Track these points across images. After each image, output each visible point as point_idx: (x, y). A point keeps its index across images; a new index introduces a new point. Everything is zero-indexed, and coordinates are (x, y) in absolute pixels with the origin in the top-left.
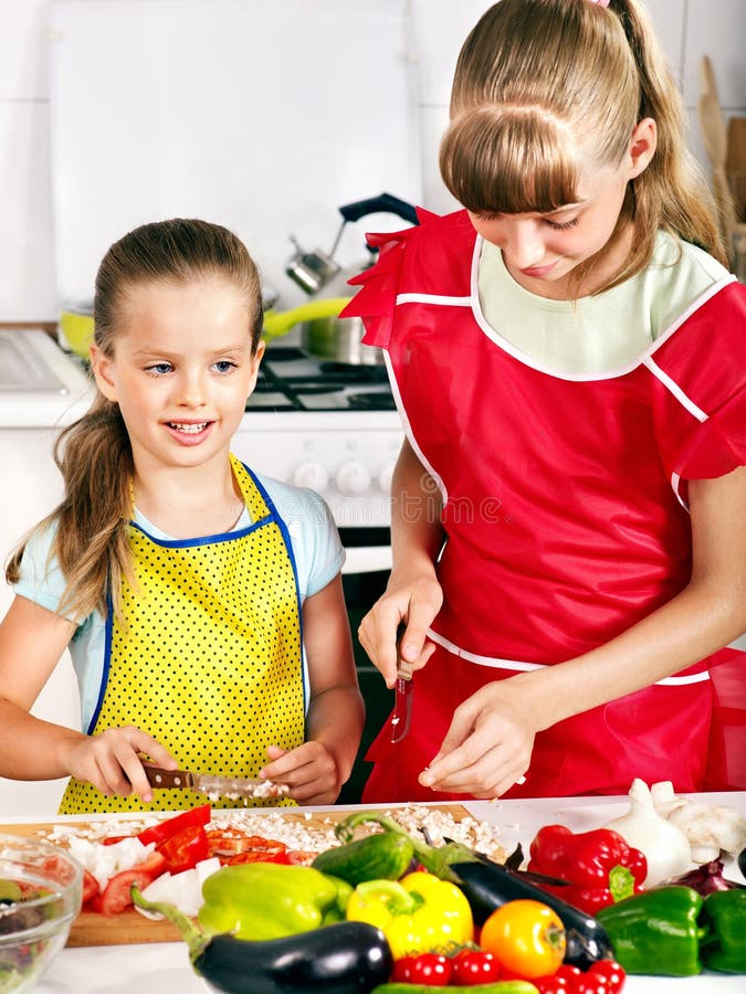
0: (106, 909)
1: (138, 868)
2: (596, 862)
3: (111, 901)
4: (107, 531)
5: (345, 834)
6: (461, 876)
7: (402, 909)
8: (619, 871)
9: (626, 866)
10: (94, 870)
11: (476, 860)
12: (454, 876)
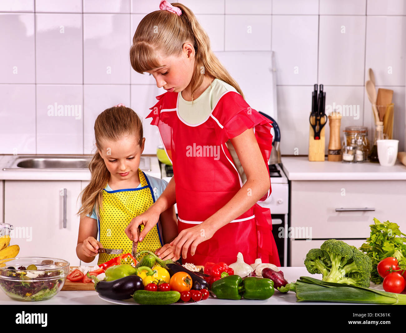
0: (84, 281)
1: (95, 271)
2: (217, 270)
3: (86, 279)
4: (97, 192)
5: (137, 255)
6: (169, 267)
7: (150, 274)
8: (224, 273)
9: (227, 272)
10: (84, 272)
11: (173, 263)
12: (167, 267)
